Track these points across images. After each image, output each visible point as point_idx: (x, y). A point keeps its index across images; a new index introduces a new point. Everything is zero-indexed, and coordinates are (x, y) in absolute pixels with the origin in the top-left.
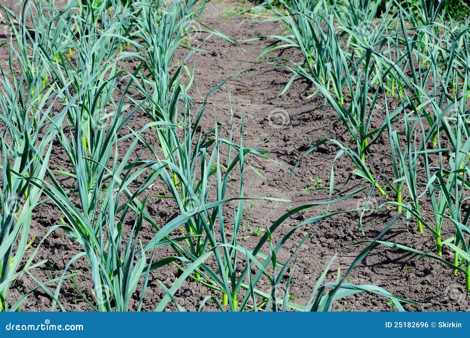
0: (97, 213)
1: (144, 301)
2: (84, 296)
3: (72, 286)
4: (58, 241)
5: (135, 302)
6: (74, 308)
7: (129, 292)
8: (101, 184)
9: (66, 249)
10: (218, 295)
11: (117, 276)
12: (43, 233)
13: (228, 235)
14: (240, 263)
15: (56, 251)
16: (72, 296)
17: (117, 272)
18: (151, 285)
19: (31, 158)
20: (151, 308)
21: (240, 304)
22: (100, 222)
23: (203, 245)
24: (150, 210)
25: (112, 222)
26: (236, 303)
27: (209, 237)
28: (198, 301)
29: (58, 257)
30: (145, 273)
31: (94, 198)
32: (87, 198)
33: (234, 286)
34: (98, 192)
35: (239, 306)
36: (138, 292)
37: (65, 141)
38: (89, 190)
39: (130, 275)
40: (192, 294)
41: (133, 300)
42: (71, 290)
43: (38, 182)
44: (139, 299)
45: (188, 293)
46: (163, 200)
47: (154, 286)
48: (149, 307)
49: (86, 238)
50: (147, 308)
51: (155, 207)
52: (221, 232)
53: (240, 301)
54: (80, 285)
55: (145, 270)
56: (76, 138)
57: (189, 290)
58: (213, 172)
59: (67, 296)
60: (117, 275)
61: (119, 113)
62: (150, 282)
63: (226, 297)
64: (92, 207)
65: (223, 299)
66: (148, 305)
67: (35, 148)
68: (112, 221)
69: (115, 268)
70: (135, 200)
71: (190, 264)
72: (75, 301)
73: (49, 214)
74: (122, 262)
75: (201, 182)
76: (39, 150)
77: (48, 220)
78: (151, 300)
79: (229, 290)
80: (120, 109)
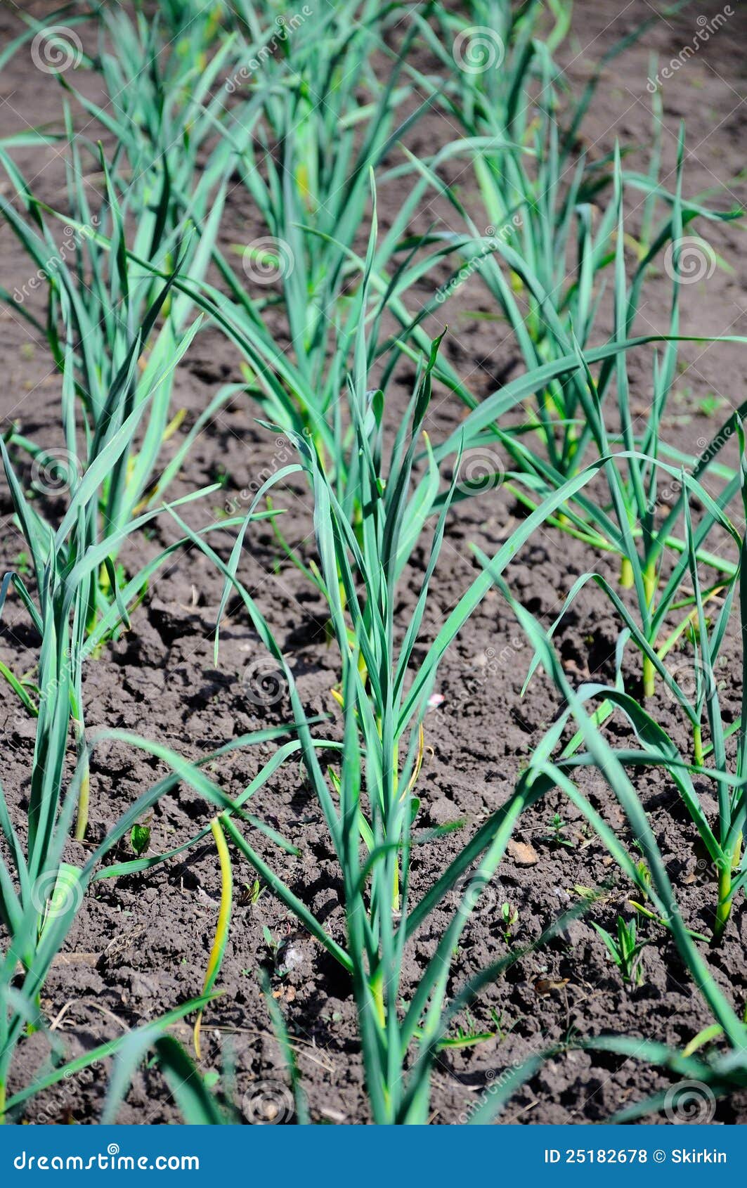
0: (329, 355)
1: (436, 573)
2: (294, 553)
3: (267, 530)
4: (240, 420)
5: (414, 575)
6: (274, 584)
7: (398, 556)
8: (338, 285)
9: (256, 440)
10: (609, 562)
11: (371, 517)
12: (203, 400)
13: (637, 415)
14: (665, 483)
15: (232, 443)
16: (269, 554)
17: (370, 510)
18: (452, 534)
19: (176, 223)
20: (450, 589)
21: (663, 584)
22: (334, 379)
23: (579, 441)
24: (454, 352)
25: (363, 392)
26: (652, 583)
27: (591, 424)
28: (562, 575)
29: (237, 460)
30: (438, 509)
31: (322, 320)
32: (304, 320)
33: (649, 543)
34: (330, 306)
35: (660, 589)
36: (420, 551)
37: (254, 180)
38: (310, 299)
39: (402, 516)
40: (547, 558)
41: (410, 569)
42: (265, 540)
43: (190, 286)
44: (423, 569)
45: (538, 556)
46: (484, 327)
47: (459, 536)
48: (446, 585)
49: (301, 420)
50: (442, 589)
51: (464, 343)
52: (619, 406)
53: (664, 578)
54: (285, 530)
55: (440, 500)
56: (280, 170)
57: (540, 549)
58: (606, 261)
59: (257, 553)
60: (372, 515)
61: (385, 110)
62: (448, 526)
63: (629, 569)
64: (317, 341)
65: (622, 572)
66: (444, 581)
67: (185, 198)
68: (361, 389)
69: (367, 498)
70: (419, 331)
71: (548, 494)
72: (277, 565)
73: (215, 356)
74: (383, 486)
75: (577, 286)
76: (193, 202)
77: (214, 369)
78: (452, 571)
79: (635, 551)
80: (387, 98)
